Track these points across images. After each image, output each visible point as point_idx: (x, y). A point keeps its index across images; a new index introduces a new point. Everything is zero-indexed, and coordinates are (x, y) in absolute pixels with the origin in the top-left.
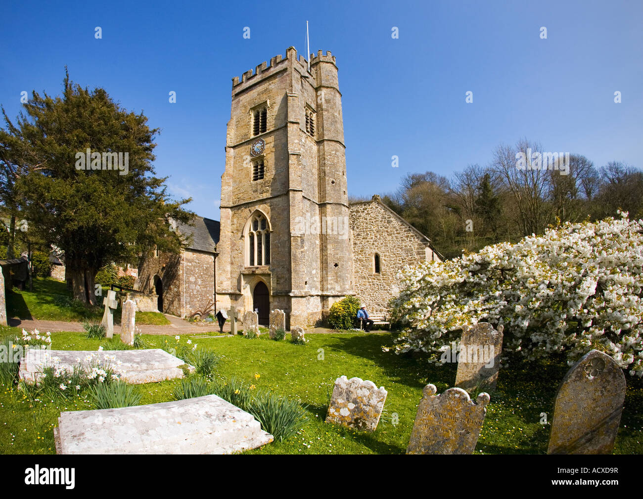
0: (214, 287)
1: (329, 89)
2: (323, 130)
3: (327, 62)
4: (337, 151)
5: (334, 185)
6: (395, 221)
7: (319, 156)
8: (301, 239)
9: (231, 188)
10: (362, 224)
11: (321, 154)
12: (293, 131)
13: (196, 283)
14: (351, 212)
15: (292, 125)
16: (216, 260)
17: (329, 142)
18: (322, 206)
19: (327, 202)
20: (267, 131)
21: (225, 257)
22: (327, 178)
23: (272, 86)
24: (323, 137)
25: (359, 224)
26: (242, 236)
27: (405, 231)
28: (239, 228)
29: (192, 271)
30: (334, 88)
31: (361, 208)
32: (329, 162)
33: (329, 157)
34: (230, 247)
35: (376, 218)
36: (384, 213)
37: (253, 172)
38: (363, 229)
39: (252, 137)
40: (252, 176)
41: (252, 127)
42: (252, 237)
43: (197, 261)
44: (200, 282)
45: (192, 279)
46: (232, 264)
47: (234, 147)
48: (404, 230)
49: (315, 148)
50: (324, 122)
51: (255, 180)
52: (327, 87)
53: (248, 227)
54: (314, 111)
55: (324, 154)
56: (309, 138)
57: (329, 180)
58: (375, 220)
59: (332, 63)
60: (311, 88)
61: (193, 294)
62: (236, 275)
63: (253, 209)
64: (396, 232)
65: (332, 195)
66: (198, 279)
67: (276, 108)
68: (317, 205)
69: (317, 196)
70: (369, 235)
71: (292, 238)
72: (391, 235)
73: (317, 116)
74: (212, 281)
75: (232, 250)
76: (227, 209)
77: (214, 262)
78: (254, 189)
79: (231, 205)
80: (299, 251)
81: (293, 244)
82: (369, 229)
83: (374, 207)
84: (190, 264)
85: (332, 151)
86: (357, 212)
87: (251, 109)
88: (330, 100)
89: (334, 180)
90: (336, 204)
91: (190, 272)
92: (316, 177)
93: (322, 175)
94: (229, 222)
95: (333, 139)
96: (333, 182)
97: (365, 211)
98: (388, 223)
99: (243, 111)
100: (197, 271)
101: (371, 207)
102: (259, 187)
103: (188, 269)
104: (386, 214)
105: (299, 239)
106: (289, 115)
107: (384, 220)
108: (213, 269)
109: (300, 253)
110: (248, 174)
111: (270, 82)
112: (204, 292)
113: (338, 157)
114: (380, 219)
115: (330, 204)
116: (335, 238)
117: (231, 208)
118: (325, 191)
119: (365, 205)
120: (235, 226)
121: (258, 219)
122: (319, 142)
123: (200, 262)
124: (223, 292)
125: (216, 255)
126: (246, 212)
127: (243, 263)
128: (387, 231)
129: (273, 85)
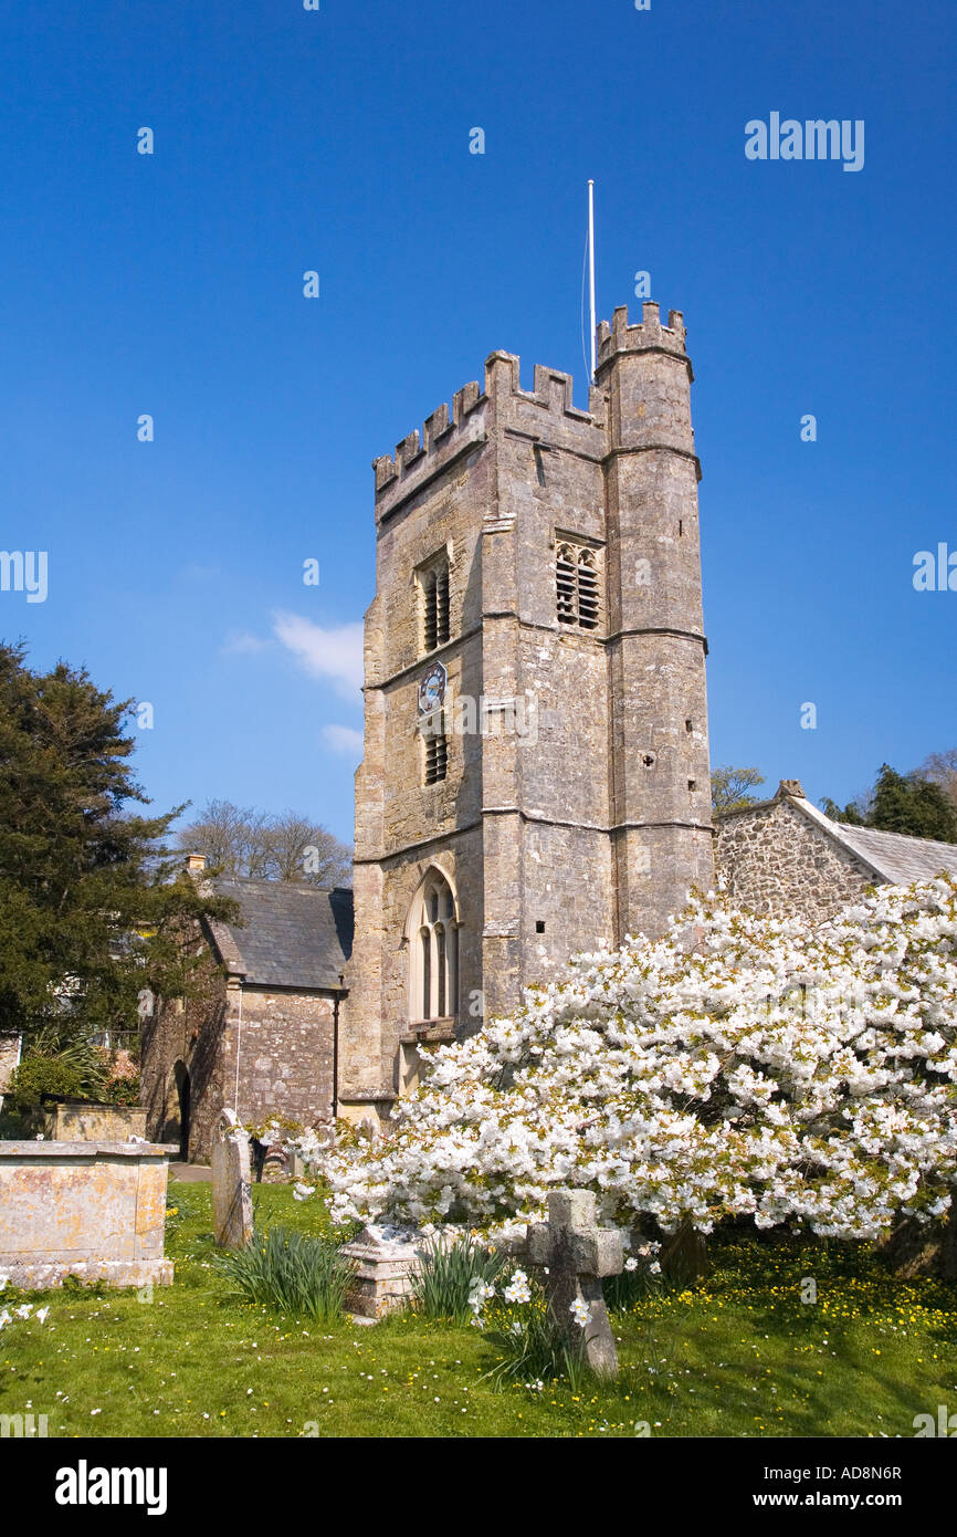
0: (332, 1084)
1: (642, 457)
2: (620, 602)
3: (640, 352)
4: (660, 661)
5: (650, 768)
6: (836, 861)
7: (610, 687)
8: (510, 943)
9: (381, 807)
10: (751, 875)
11: (616, 678)
12: (495, 643)
13: (273, 1074)
14: (725, 839)
15: (494, 622)
16: (340, 1008)
17: (638, 639)
18: (617, 834)
19: (628, 823)
20: (452, 640)
21: (367, 1001)
22: (629, 752)
23: (458, 496)
24: (620, 625)
25: (744, 875)
26: (405, 940)
27: (862, 890)
28: (399, 917)
29: (262, 1042)
30: (657, 447)
31: (747, 826)
32: (636, 702)
33: (637, 684)
34: (380, 971)
35: (785, 855)
36: (807, 837)
37: (425, 758)
38: (755, 889)
39: (423, 654)
40: (424, 770)
41: (422, 624)
42: (427, 940)
43: (281, 1016)
44: (286, 1071)
45: (263, 1064)
46: (384, 1016)
47: (385, 687)
48: (859, 886)
49: (597, 662)
50: (623, 573)
51: (431, 781)
52: (636, 451)
53: (418, 915)
54: (596, 544)
55: (621, 680)
56: (570, 641)
57: (635, 754)
58: (784, 860)
59: (658, 350)
60: (583, 466)
61: (264, 1105)
62: (391, 1049)
63: (425, 863)
64: (838, 895)
65: (644, 799)
66: (280, 1065)
67: (468, 565)
68: (601, 836)
69: (606, 807)
70: (771, 908)
71: (486, 942)
72: (825, 903)
73: (608, 556)
74: (329, 1068)
75: (385, 978)
76: (371, 866)
77: (336, 1014)
78: (427, 807)
79: (383, 853)
80: (503, 975)
81: (488, 955)
82: (769, 891)
83: (781, 820)
84: (258, 1025)
85: (648, 663)
86: (740, 838)
87: (416, 568)
88: (642, 495)
89: (652, 754)
90: (655, 826)
91: (254, 1045)
92: (603, 750)
93: (618, 743)
94: (377, 900)
95: (651, 626)
96: (648, 761)
97: (760, 835)
98: (817, 867)
99: (401, 574)
100: (278, 1041)
101: (772, 820)
102: (437, 801)
103: (249, 1038)
104: (811, 841)
105: (504, 942)
106: (486, 592)
107: (806, 858)
108: (332, 1035)
109: (507, 978)
110: (414, 767)
111: (455, 481)
112: (299, 1099)
113: (665, 681)
114: (797, 856)
115: (637, 827)
116: (652, 927)
117: (381, 861)
118: (622, 790)
119: (758, 816)
120: (390, 912)
121: (438, 889)
122: (611, 643)
123: (287, 1017)
124: (360, 1096)
125: (339, 995)
126: (411, 873)
127: (407, 1014)
128: (816, 893)
129: (458, 491)
